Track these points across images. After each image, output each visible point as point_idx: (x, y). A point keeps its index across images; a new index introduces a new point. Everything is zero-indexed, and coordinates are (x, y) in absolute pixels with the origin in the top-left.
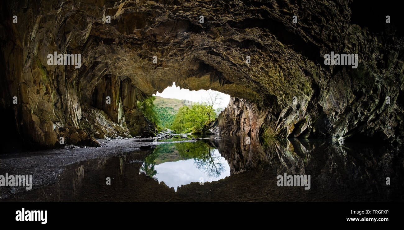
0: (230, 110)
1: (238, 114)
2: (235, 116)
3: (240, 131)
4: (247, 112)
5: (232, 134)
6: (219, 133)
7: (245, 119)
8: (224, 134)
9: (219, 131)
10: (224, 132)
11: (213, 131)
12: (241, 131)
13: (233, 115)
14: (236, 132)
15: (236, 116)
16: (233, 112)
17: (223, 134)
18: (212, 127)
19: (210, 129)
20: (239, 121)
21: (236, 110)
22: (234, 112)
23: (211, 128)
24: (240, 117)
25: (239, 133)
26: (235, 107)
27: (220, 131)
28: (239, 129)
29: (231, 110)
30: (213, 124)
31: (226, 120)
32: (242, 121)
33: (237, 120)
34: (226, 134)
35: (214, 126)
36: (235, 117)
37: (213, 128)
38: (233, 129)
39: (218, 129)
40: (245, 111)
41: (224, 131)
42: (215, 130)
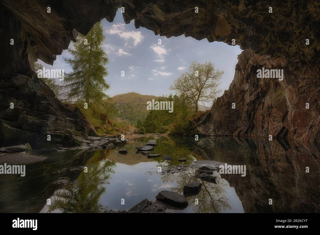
0: (234, 94)
1: (253, 99)
2: (245, 103)
3: (254, 131)
4: (277, 94)
5: (239, 136)
6: (213, 135)
7: (272, 107)
8: (223, 136)
9: (213, 131)
10: (223, 133)
11: (203, 130)
12: (257, 132)
13: (241, 103)
14: (246, 132)
15: (247, 104)
16: (240, 97)
17: (220, 136)
18: (202, 124)
19: (198, 128)
20: (252, 113)
21: (247, 94)
22: (243, 96)
23: (199, 125)
24: (254, 106)
25: (252, 135)
26: (246, 87)
27: (215, 131)
28: (252, 127)
29: (238, 94)
30: (204, 118)
31: (227, 112)
32: (260, 112)
33: (249, 112)
34: (226, 136)
35: (204, 123)
36: (243, 105)
37: (204, 126)
38: (239, 128)
39: (212, 127)
40: (272, 90)
41: (223, 131)
42: (206, 130)
